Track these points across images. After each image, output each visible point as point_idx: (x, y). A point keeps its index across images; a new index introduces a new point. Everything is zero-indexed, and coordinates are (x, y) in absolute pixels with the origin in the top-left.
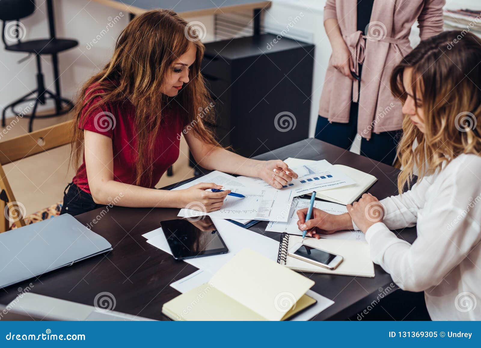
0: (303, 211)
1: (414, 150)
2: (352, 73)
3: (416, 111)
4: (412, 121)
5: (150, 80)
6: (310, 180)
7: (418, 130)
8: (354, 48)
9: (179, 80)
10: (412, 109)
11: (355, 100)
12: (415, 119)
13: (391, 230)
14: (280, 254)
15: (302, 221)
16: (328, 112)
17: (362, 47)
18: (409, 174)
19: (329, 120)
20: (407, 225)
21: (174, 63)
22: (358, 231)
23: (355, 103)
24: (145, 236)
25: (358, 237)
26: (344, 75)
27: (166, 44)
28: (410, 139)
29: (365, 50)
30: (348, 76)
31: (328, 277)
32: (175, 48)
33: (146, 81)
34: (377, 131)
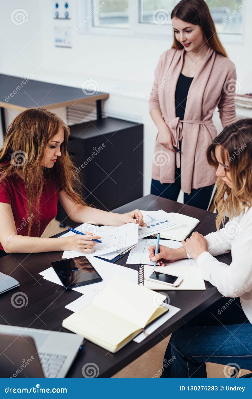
0: (152, 248)
1: (225, 200)
2: (174, 147)
3: (226, 174)
4: (222, 181)
5: (35, 155)
6: (153, 226)
7: (227, 186)
8: (175, 130)
9: (54, 155)
10: (222, 173)
11: (178, 166)
12: (225, 179)
13: (214, 257)
14: (139, 279)
15: (153, 255)
16: (159, 176)
17: (180, 129)
18: (223, 217)
19: (160, 182)
20: (224, 252)
21: (50, 141)
22: (190, 258)
23: (178, 168)
24: (41, 274)
25: (191, 263)
26: (169, 149)
27: (43, 128)
28: (222, 193)
29: (183, 131)
30: (172, 150)
31: (173, 292)
32: (50, 130)
33: (32, 155)
34: (196, 187)
